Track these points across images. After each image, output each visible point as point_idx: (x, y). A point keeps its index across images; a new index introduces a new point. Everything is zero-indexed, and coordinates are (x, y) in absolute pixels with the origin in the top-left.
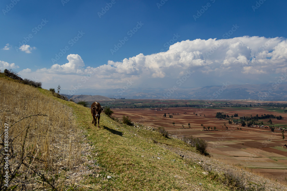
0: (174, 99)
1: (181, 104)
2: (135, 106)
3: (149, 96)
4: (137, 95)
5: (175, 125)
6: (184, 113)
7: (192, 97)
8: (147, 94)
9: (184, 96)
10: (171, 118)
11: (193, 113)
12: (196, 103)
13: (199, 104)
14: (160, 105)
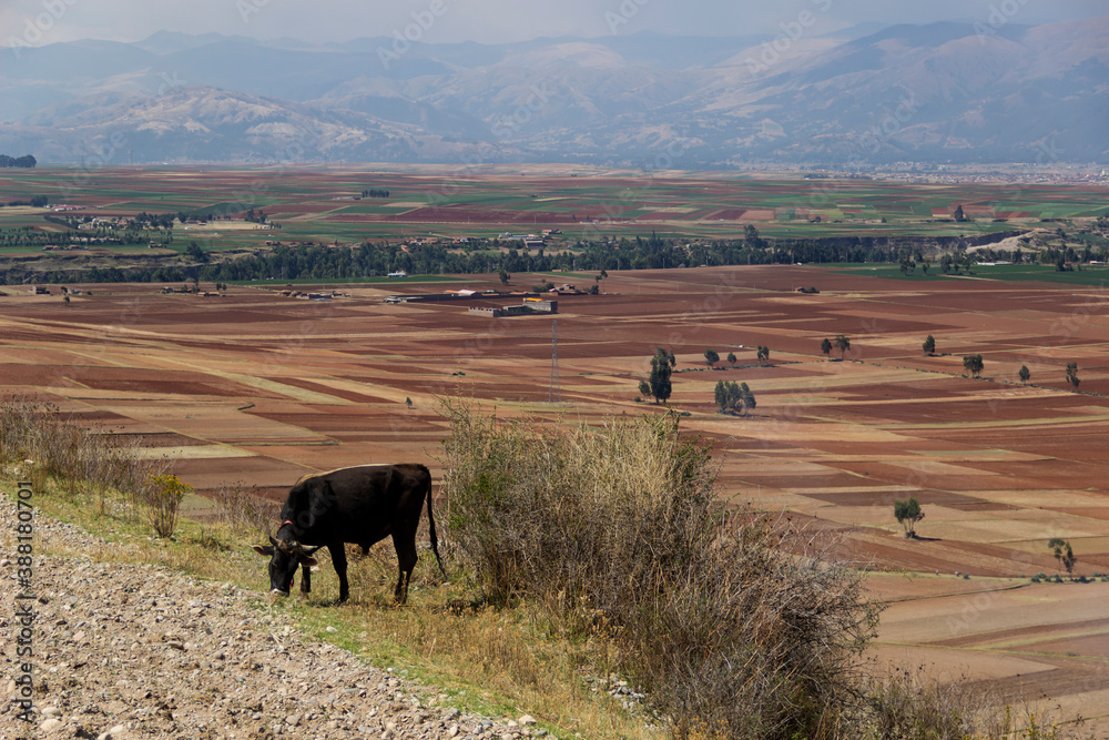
0: (592, 173)
1: (684, 224)
2: (196, 251)
3: (281, 129)
4: (152, 120)
5: (918, 527)
6: (827, 347)
7: (748, 142)
8: (261, 110)
9: (664, 132)
10: (735, 411)
11: (916, 341)
12: (835, 213)
13: (872, 222)
14: (473, 244)
